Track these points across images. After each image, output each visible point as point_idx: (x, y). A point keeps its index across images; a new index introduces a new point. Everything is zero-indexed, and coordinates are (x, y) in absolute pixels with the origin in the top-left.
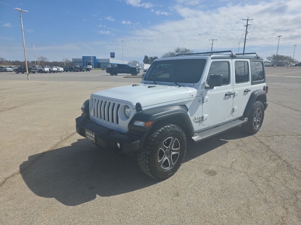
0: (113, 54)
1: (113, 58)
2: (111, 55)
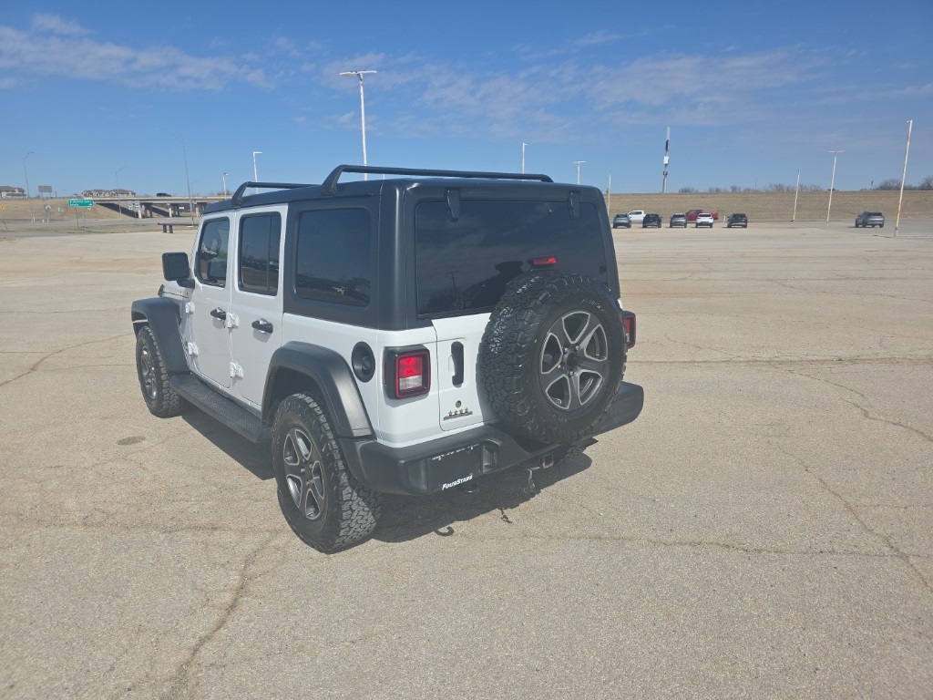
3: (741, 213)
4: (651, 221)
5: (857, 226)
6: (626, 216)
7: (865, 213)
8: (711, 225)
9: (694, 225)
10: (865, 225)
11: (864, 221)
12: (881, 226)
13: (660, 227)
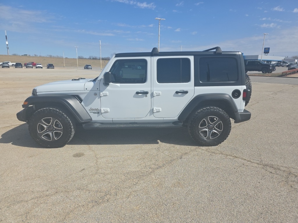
0: (267, 49)
1: (266, 54)
2: (265, 50)
3: (51, 64)
4: (18, 65)
5: (85, 69)
6: (7, 63)
7: (87, 65)
8: (42, 68)
9: (35, 67)
10: (87, 68)
11: (87, 67)
12: (91, 69)
13: (22, 68)
